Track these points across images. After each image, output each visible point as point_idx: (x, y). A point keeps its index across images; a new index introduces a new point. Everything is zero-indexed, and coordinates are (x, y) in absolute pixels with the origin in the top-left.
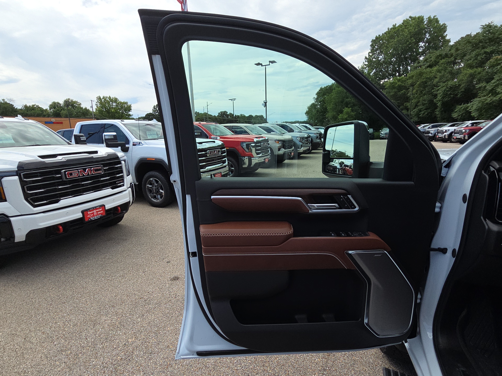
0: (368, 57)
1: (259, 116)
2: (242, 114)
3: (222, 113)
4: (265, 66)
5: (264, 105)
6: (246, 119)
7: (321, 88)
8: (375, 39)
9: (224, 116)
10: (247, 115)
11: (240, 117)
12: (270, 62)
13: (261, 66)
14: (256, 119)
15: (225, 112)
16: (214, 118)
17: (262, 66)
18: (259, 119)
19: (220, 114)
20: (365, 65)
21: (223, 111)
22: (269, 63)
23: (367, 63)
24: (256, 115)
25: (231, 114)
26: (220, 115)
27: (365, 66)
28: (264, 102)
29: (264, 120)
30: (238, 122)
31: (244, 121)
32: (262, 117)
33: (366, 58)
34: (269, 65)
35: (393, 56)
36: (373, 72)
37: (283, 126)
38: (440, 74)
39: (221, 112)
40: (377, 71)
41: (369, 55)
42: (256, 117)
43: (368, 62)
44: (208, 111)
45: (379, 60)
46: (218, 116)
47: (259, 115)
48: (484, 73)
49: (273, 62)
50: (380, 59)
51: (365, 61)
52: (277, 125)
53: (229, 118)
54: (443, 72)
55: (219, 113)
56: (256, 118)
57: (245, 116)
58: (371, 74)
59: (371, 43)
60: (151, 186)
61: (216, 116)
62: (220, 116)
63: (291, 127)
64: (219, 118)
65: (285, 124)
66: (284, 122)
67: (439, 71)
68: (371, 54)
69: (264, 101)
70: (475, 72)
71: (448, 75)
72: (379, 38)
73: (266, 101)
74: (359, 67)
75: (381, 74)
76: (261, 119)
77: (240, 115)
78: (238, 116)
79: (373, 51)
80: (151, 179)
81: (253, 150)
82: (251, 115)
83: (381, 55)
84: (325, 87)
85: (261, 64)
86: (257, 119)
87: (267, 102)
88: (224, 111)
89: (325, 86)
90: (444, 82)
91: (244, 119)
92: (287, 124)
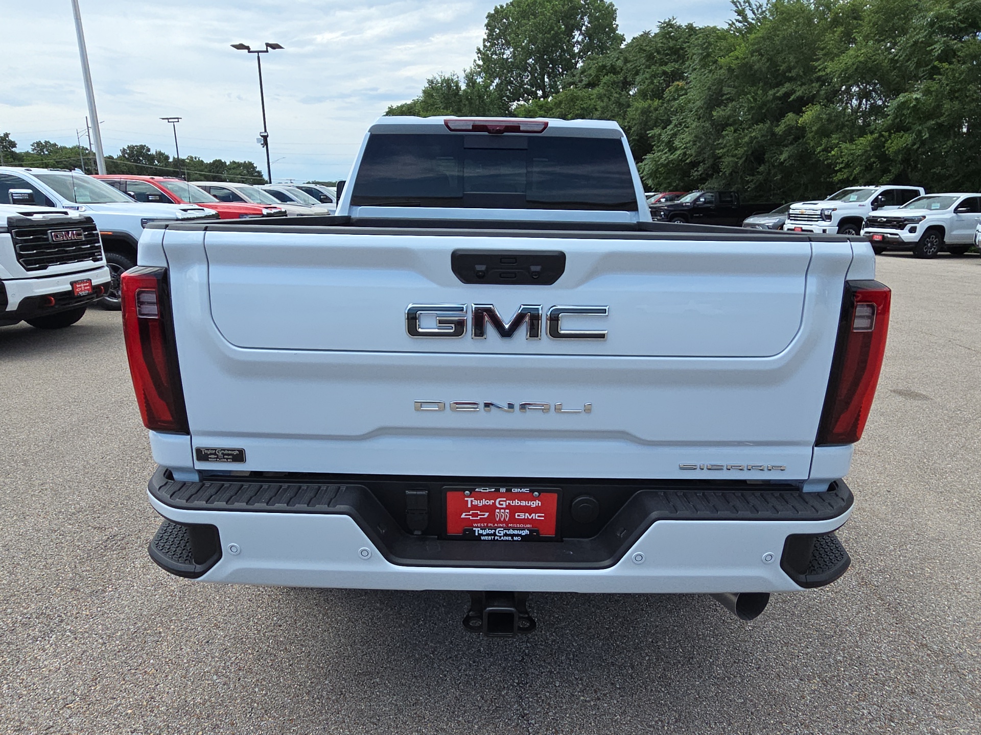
0: (484, 49)
1: (241, 163)
2: (192, 157)
3: (132, 152)
4: (258, 52)
5: (263, 142)
6: (206, 170)
7: (389, 108)
8: (493, 12)
9: (141, 158)
10: (208, 160)
11: (189, 163)
12: (268, 45)
13: (247, 51)
14: (234, 171)
15: (142, 147)
16: (111, 164)
17: (249, 52)
18: (242, 172)
19: (127, 153)
20: (479, 66)
21: (136, 146)
22: (267, 49)
23: (481, 63)
24: (234, 162)
25: (160, 154)
26: (126, 155)
27: (479, 70)
28: (262, 136)
29: (256, 177)
31: (201, 175)
32: (249, 167)
33: (479, 51)
34: (267, 51)
35: (529, 54)
36: (494, 84)
37: (309, 191)
38: (602, 104)
39: (128, 147)
40: (502, 82)
41: (485, 46)
42: (235, 166)
43: (483, 60)
45: (504, 59)
46: (119, 158)
47: (242, 161)
48: (661, 110)
49: (275, 46)
50: (505, 56)
51: (478, 57)
52: (298, 187)
53: (156, 165)
55: (124, 149)
56: (234, 169)
57: (202, 161)
58: (491, 88)
59: (486, 21)
61: (115, 157)
62: (127, 159)
63: (326, 193)
65: (313, 186)
66: (309, 183)
68: (488, 44)
69: (261, 133)
70: (650, 106)
72: (502, 12)
73: (266, 134)
74: (465, 71)
75: (509, 87)
76: (248, 171)
77: (188, 159)
78: (183, 161)
79: (491, 37)
82: (220, 161)
83: (508, 49)
84: (398, 107)
85: (248, 48)
86: (238, 172)
87: (267, 136)
88: (138, 144)
89: (399, 105)
92: (318, 187)
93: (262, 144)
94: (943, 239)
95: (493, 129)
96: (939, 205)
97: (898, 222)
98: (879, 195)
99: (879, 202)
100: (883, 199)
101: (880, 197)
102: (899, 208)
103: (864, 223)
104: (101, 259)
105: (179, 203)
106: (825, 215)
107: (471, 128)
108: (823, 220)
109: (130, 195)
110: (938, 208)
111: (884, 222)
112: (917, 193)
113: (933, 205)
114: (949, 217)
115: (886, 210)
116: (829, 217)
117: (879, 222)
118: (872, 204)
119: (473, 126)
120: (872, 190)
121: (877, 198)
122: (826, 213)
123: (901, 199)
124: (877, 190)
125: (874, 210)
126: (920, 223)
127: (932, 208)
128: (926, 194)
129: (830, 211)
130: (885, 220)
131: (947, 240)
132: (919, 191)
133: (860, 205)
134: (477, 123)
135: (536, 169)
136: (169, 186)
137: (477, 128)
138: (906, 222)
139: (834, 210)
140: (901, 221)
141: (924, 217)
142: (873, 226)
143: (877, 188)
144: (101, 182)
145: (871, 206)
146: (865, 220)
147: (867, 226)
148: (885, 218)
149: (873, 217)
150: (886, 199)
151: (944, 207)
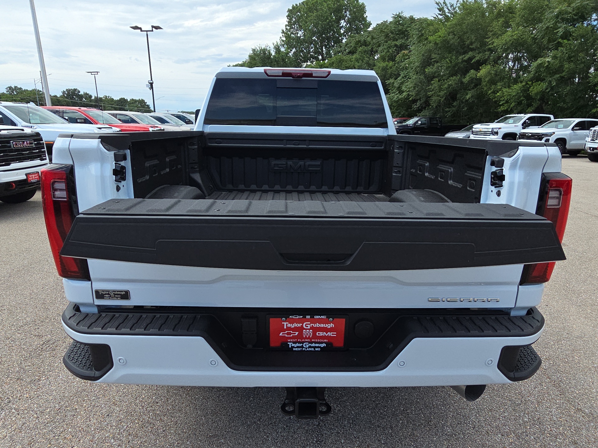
0: (286, 31)
1: (137, 100)
2: (106, 96)
3: (69, 93)
4: (147, 31)
5: (150, 87)
6: (115, 104)
8: (291, 8)
9: (75, 97)
10: (117, 98)
11: (105, 100)
12: (153, 27)
13: (140, 30)
14: (132, 105)
15: (75, 90)
16: (56, 100)
17: (141, 31)
18: (138, 105)
19: (66, 94)
20: (283, 41)
21: (71, 89)
22: (152, 29)
23: (284, 39)
24: (133, 99)
25: (86, 94)
26: (65, 95)
27: (283, 43)
28: (149, 83)
29: (146, 108)
30: (103, 108)
31: (112, 107)
32: (142, 102)
33: (283, 32)
34: (152, 31)
35: (313, 34)
36: (292, 52)
37: (179, 117)
38: (358, 64)
39: (67, 90)
40: (297, 51)
41: (286, 29)
42: (133, 101)
43: (286, 37)
45: (298, 37)
46: (61, 96)
47: (137, 99)
48: (394, 68)
49: (157, 28)
50: (299, 35)
51: (283, 35)
52: (172, 115)
53: (84, 101)
54: (360, 61)
55: (64, 91)
56: (132, 103)
57: (113, 99)
58: (291, 54)
59: (287, 14)
61: (59, 96)
62: (66, 97)
63: (189, 118)
64: (65, 100)
65: (181, 114)
66: (179, 112)
67: (357, 60)
69: (149, 81)
70: (387, 66)
71: (365, 65)
72: (297, 8)
73: (152, 82)
74: (274, 44)
75: (301, 54)
76: (141, 105)
77: (104, 97)
78: (101, 98)
79: (290, 24)
82: (124, 99)
83: (301, 31)
85: (140, 29)
86: (135, 105)
87: (153, 83)
88: (73, 88)
91: (112, 105)
92: (184, 115)
93: (149, 88)
94: (565, 146)
95: (295, 76)
96: (562, 125)
97: (538, 136)
98: (527, 120)
99: (527, 124)
100: (529, 122)
101: (527, 121)
102: (538, 128)
103: (518, 136)
104: (46, 159)
105: (97, 124)
106: (494, 132)
107: (281, 74)
108: (493, 135)
110: (562, 127)
111: (530, 136)
112: (549, 118)
113: (559, 126)
114: (569, 133)
115: (531, 128)
116: (497, 133)
117: (527, 136)
118: (523, 125)
120: (523, 117)
121: (525, 121)
122: (495, 130)
123: (540, 122)
124: (525, 117)
125: (523, 128)
126: (552, 136)
127: (559, 128)
128: (554, 119)
129: (497, 129)
130: (531, 134)
131: (568, 147)
132: (550, 117)
133: (515, 126)
134: (285, 71)
135: (322, 102)
136: (90, 114)
137: (285, 74)
138: (543, 136)
139: (499, 129)
140: (540, 136)
141: (554, 133)
142: (523, 138)
143: (525, 115)
144: (47, 111)
147: (520, 139)
148: (530, 133)
149: (523, 133)
150: (531, 123)
151: (566, 127)
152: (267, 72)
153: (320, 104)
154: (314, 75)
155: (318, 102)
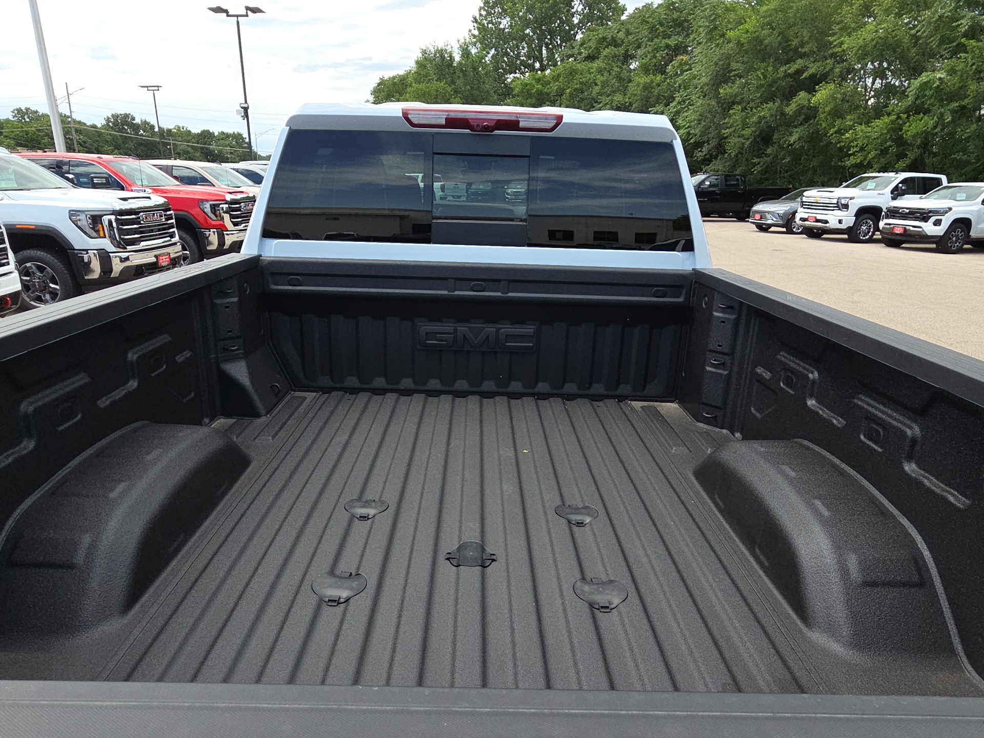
0: (479, 18)
1: (230, 134)
2: (179, 127)
3: (116, 120)
4: (237, 16)
5: (243, 113)
6: (193, 140)
7: (381, 79)
9: (126, 127)
10: (196, 130)
11: (175, 133)
12: (248, 8)
13: (225, 14)
14: (222, 142)
15: (127, 116)
16: (94, 133)
17: (228, 15)
18: (231, 143)
19: (111, 122)
20: (475, 36)
21: (121, 115)
22: (247, 12)
24: (223, 133)
25: (145, 123)
26: (110, 124)
27: (475, 40)
28: (242, 107)
30: (172, 147)
31: (188, 146)
32: (238, 137)
33: (475, 20)
34: (247, 16)
35: (527, 24)
36: (490, 56)
38: (602, 78)
39: (113, 116)
40: (498, 53)
41: (481, 15)
42: (223, 136)
43: (479, 29)
44: (71, 112)
45: (501, 29)
46: (103, 126)
47: (231, 131)
48: (664, 86)
49: (255, 10)
50: (502, 26)
51: (474, 26)
53: (142, 135)
54: (606, 74)
55: (108, 118)
57: (190, 131)
58: (487, 59)
60: (28, 278)
61: (99, 126)
62: (112, 128)
64: (110, 134)
67: (600, 71)
68: (484, 13)
69: (241, 104)
70: (652, 81)
71: (614, 80)
73: (246, 106)
74: (459, 41)
75: (505, 59)
76: (236, 142)
77: (175, 128)
78: (169, 131)
79: (487, 5)
80: (28, 265)
81: (227, 217)
82: (208, 131)
83: (505, 19)
84: (390, 78)
85: (226, 12)
86: (227, 143)
87: (248, 108)
88: (123, 113)
89: (391, 76)
90: (608, 96)
91: (188, 142)
93: (242, 115)
94: (969, 232)
95: (478, 125)
96: (965, 195)
97: (922, 214)
98: (900, 183)
99: (900, 191)
100: (903, 188)
101: (900, 185)
102: (921, 198)
103: (883, 213)
106: (842, 204)
107: (444, 122)
108: (840, 209)
109: (68, 179)
110: (964, 198)
111: (906, 213)
112: (938, 182)
113: (958, 195)
114: (977, 209)
115: (908, 199)
116: (846, 206)
117: (901, 213)
118: (892, 192)
119: (446, 119)
120: (892, 177)
121: (897, 186)
122: (843, 202)
123: (924, 187)
124: (897, 178)
125: (894, 199)
126: (946, 215)
127: (958, 199)
128: (948, 183)
129: (847, 200)
130: (908, 211)
131: (973, 234)
132: (941, 179)
133: (879, 194)
134: (453, 115)
137: (453, 122)
138: (930, 215)
139: (851, 199)
140: (925, 213)
141: (950, 209)
142: (894, 217)
143: (897, 175)
145: (890, 195)
146: (886, 211)
147: (887, 217)
148: (907, 208)
149: (894, 207)
150: (907, 189)
151: (969, 198)
152: (409, 116)
153: (536, 179)
154: (522, 124)
155: (531, 175)
